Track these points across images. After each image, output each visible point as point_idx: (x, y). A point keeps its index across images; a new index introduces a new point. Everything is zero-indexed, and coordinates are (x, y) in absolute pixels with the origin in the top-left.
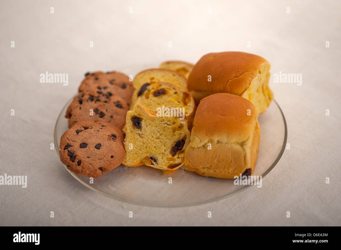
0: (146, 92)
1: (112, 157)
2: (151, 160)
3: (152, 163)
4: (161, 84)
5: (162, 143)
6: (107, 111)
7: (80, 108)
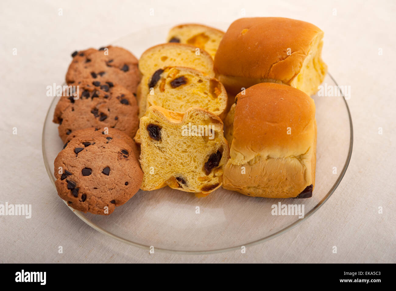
0: (160, 82)
1: (127, 184)
2: (177, 181)
3: (179, 185)
4: (179, 69)
5: (191, 158)
6: (109, 110)
7: (73, 110)
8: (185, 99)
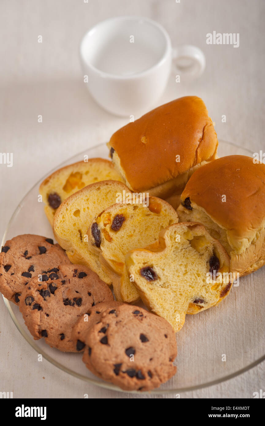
1: (166, 336)
2: (196, 304)
3: (200, 306)
5: (195, 274)
8: (136, 232)
